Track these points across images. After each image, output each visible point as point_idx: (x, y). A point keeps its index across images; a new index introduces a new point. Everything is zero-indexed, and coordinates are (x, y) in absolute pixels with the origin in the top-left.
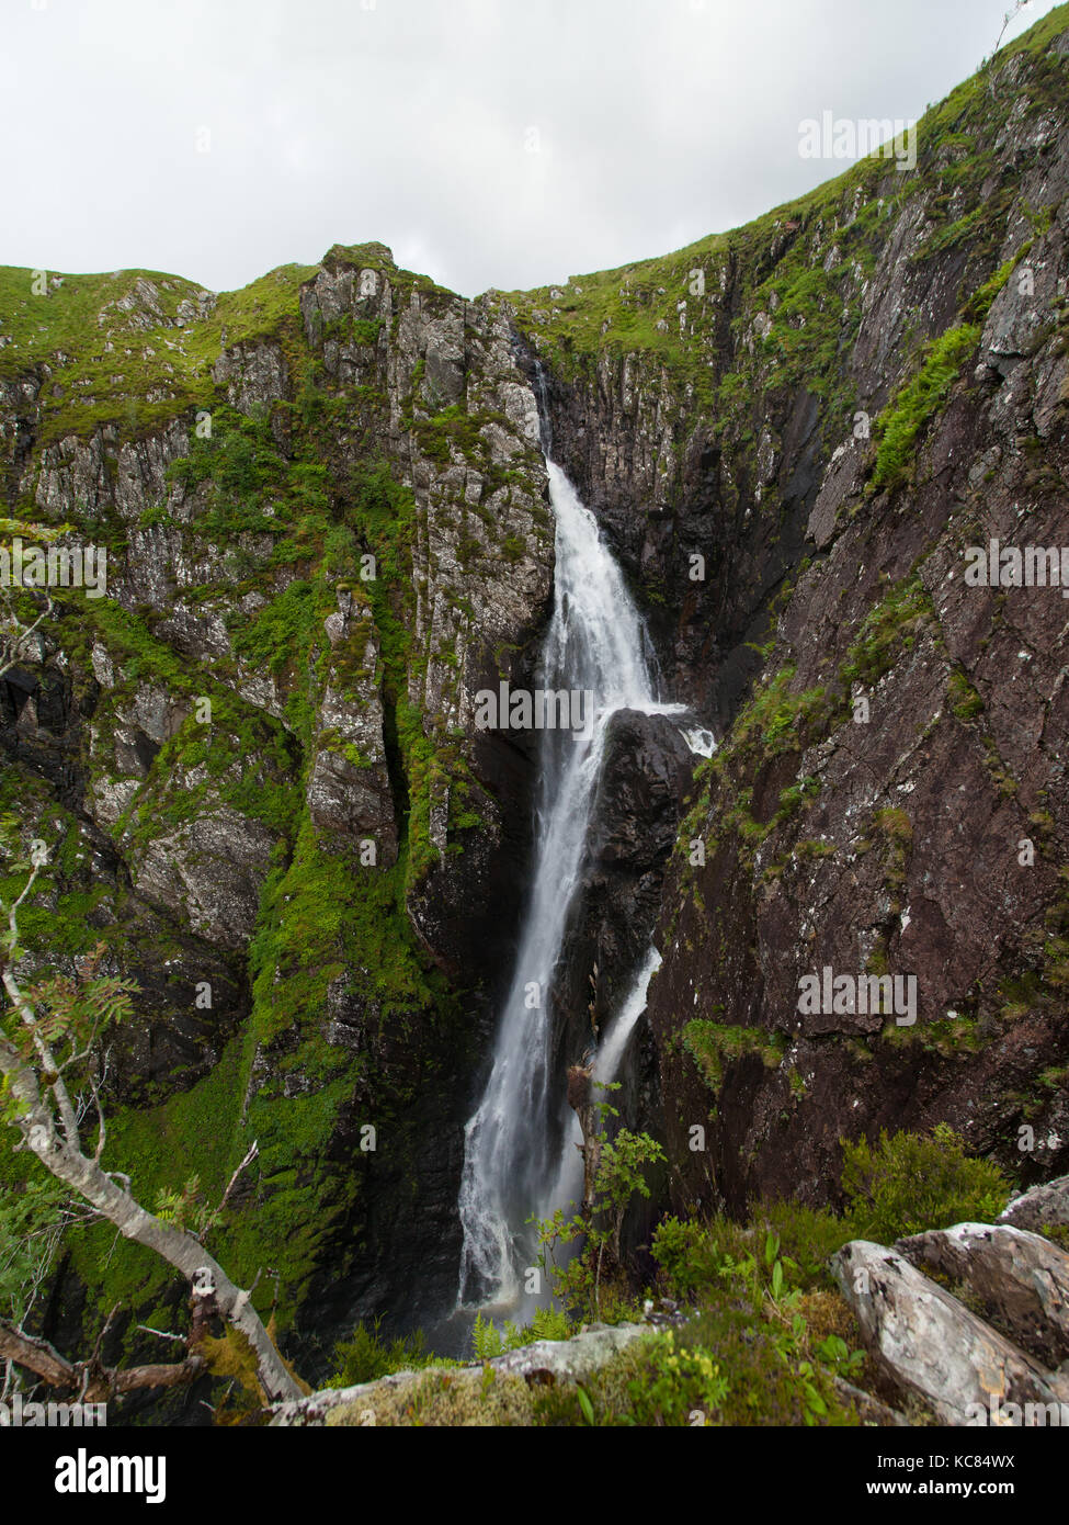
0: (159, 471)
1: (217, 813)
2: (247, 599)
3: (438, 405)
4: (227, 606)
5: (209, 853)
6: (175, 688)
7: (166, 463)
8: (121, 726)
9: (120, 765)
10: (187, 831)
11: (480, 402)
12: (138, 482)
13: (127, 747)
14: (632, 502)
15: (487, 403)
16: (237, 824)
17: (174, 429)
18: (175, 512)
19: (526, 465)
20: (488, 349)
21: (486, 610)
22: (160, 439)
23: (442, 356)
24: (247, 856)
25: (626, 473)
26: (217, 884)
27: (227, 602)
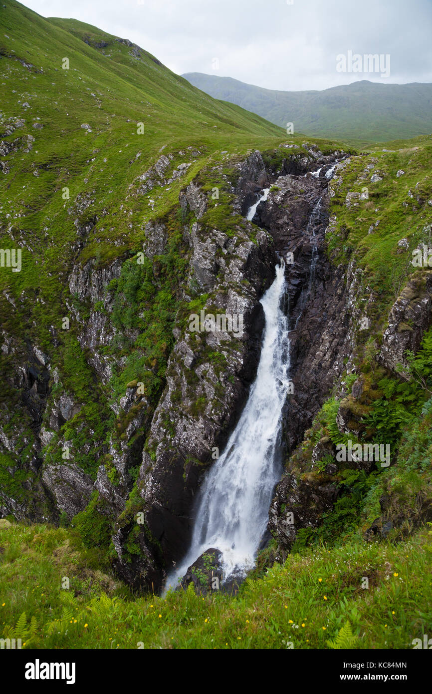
0: (105, 284)
1: (72, 465)
2: (123, 359)
3: (201, 291)
4: (114, 360)
5: (65, 481)
6: (77, 398)
7: (109, 280)
8: (55, 407)
9: (51, 424)
10: (58, 467)
11: (214, 300)
12: (97, 289)
13: (55, 417)
14: (319, 391)
15: (217, 301)
16: (80, 474)
17: (114, 265)
18: (106, 306)
19: (228, 351)
20: (227, 264)
21: (184, 433)
22: (108, 270)
23: (201, 266)
24: (82, 489)
25: (328, 363)
26: (65, 496)
27: (114, 358)
